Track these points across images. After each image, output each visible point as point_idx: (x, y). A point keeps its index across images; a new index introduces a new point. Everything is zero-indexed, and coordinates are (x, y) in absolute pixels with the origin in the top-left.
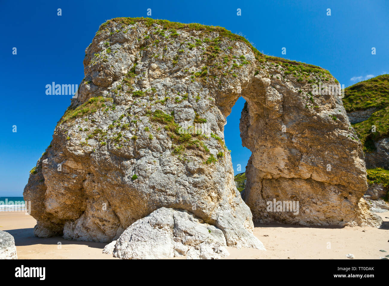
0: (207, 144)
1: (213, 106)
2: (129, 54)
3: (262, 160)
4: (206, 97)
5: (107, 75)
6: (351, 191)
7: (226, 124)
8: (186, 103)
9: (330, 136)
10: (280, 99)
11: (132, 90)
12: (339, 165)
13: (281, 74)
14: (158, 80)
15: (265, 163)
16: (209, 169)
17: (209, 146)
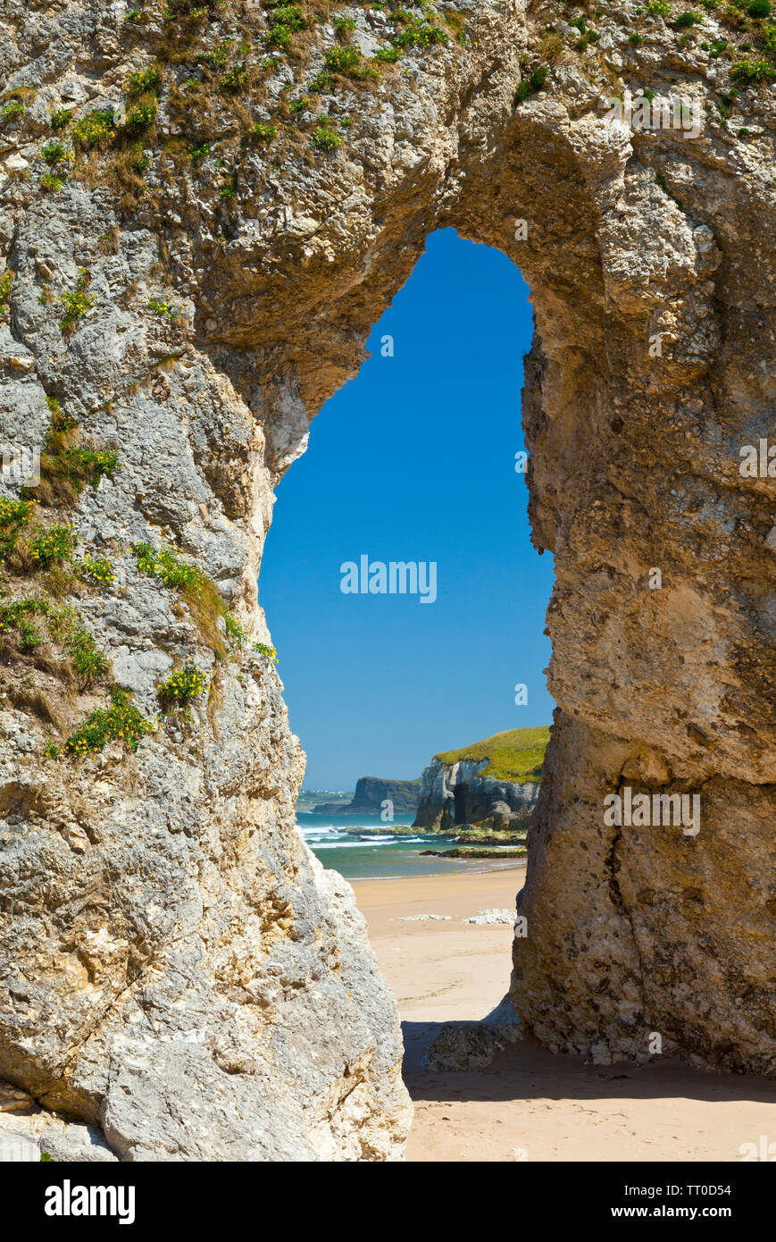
0: (101, 623)
1: (177, 357)
3: (595, 663)
4: (133, 291)
7: (302, 449)
10: (687, 260)
13: (710, 83)
15: (615, 686)
16: (85, 784)
17: (109, 635)
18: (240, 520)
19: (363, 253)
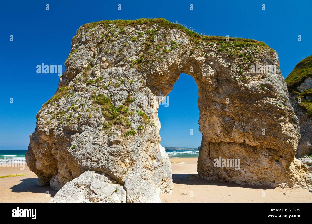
0: (131, 120)
1: (144, 87)
2: (89, 51)
3: (205, 127)
5: (72, 70)
6: (281, 154)
8: (122, 86)
9: (258, 105)
10: (213, 74)
11: (87, 79)
12: (268, 131)
13: (215, 52)
14: (106, 70)
15: (207, 130)
16: (126, 140)
17: (132, 121)
18: (152, 108)
19: (167, 74)
